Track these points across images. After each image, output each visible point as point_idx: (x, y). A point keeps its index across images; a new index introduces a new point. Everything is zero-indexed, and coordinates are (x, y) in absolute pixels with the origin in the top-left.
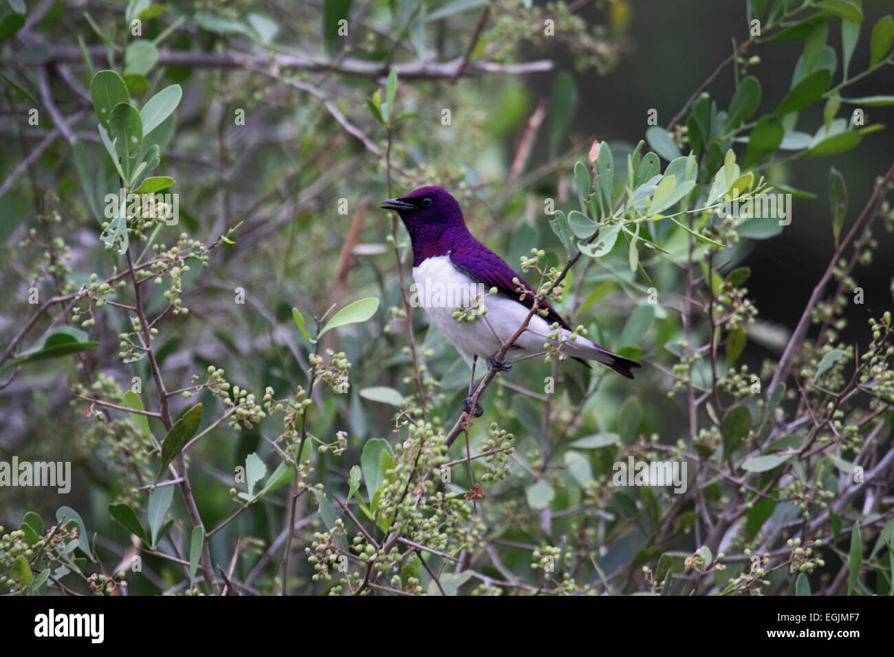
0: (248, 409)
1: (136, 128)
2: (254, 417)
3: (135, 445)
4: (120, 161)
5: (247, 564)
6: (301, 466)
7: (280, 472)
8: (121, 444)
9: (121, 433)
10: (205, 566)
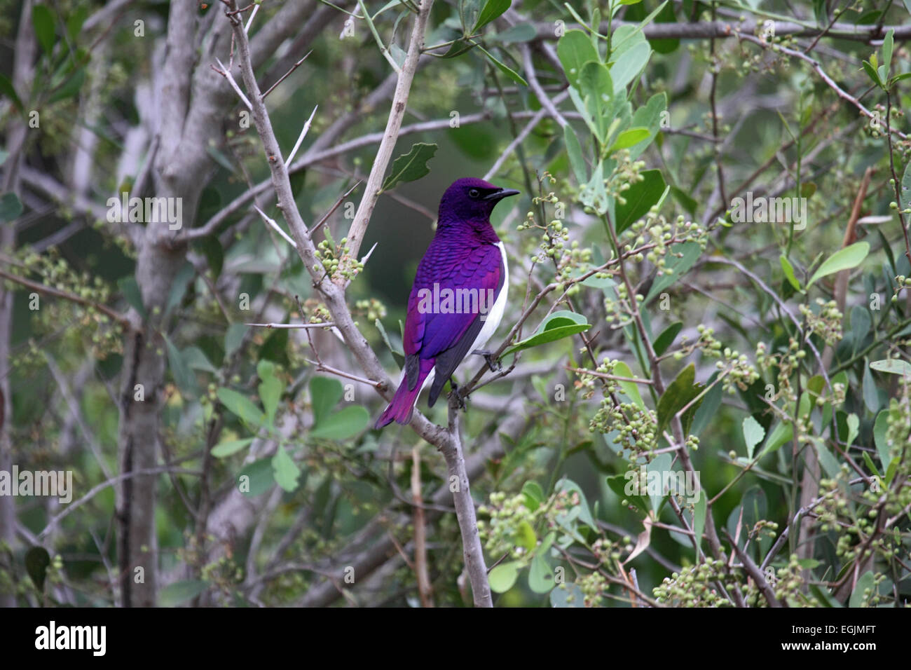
0: (742, 370)
1: (607, 87)
2: (749, 378)
3: (643, 429)
4: (593, 119)
5: (763, 549)
6: (800, 421)
7: (778, 433)
8: (629, 427)
9: (628, 417)
10: (710, 533)
